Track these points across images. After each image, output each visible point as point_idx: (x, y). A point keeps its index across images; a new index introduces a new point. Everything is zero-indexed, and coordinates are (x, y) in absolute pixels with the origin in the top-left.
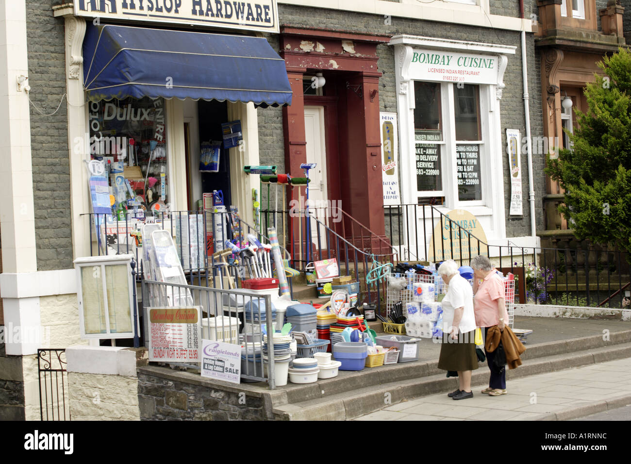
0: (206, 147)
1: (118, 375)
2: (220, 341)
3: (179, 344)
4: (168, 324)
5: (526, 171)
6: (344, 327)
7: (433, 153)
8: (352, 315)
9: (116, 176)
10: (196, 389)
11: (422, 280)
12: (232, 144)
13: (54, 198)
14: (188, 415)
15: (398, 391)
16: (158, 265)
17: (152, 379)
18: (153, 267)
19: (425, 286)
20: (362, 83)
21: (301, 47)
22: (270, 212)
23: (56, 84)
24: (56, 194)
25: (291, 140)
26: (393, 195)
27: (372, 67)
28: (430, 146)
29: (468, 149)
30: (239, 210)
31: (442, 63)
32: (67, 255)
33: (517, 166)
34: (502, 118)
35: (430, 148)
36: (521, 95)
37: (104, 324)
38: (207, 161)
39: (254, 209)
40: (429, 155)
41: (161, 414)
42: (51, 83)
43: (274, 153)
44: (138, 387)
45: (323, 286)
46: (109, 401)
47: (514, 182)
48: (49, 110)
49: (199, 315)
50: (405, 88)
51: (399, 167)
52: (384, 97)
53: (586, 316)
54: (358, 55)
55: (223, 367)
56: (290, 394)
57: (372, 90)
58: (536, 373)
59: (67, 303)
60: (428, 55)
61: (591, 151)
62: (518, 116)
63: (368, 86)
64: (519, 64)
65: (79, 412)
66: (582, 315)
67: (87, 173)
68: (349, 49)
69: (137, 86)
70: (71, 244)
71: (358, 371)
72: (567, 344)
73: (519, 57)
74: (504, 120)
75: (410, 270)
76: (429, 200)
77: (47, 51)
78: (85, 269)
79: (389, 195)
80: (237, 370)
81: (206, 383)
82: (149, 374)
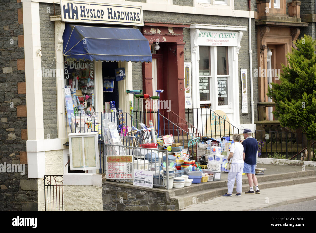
0: (107, 80)
1: (92, 186)
2: (143, 170)
3: (123, 172)
4: (117, 163)
5: (249, 90)
6: (188, 166)
7: (206, 81)
8: (190, 160)
9: (73, 95)
10: (132, 191)
11: (214, 145)
12: (120, 79)
13: (51, 106)
14: (128, 202)
15: (217, 192)
16: (111, 137)
17: (110, 187)
18: (109, 138)
19: (217, 148)
20: (176, 48)
21: (151, 31)
22: (139, 112)
23: (52, 52)
24: (51, 103)
25: (146, 77)
26: (189, 103)
27: (181, 40)
28: (205, 78)
29: (222, 79)
30: (123, 110)
31: (212, 36)
32: (55, 132)
33: (245, 88)
34: (239, 63)
35: (205, 79)
36: (248, 51)
37: (83, 163)
38: (108, 87)
39: (131, 110)
40: (205, 83)
41: (114, 202)
42: (49, 52)
43: (138, 83)
44: (102, 191)
45: (167, 148)
46: (87, 198)
47: (244, 96)
48: (49, 65)
49: (133, 159)
50: (195, 50)
51: (192, 89)
52: (186, 55)
53: (286, 164)
54: (175, 34)
55: (144, 181)
56: (175, 192)
57: (181, 51)
58: (270, 188)
59: (55, 154)
60: (206, 33)
61: (290, 85)
62: (246, 62)
63: (179, 50)
64: (247, 35)
65: (69, 203)
66: (284, 163)
67: (64, 94)
68: (171, 31)
69: (91, 55)
70: (57, 127)
71: (199, 183)
72: (281, 175)
73: (247, 31)
74: (240, 64)
75: (209, 141)
76: (203, 105)
77: (48, 37)
78: (73, 139)
79: (187, 103)
80: (151, 182)
81: (137, 188)
82: (108, 185)
